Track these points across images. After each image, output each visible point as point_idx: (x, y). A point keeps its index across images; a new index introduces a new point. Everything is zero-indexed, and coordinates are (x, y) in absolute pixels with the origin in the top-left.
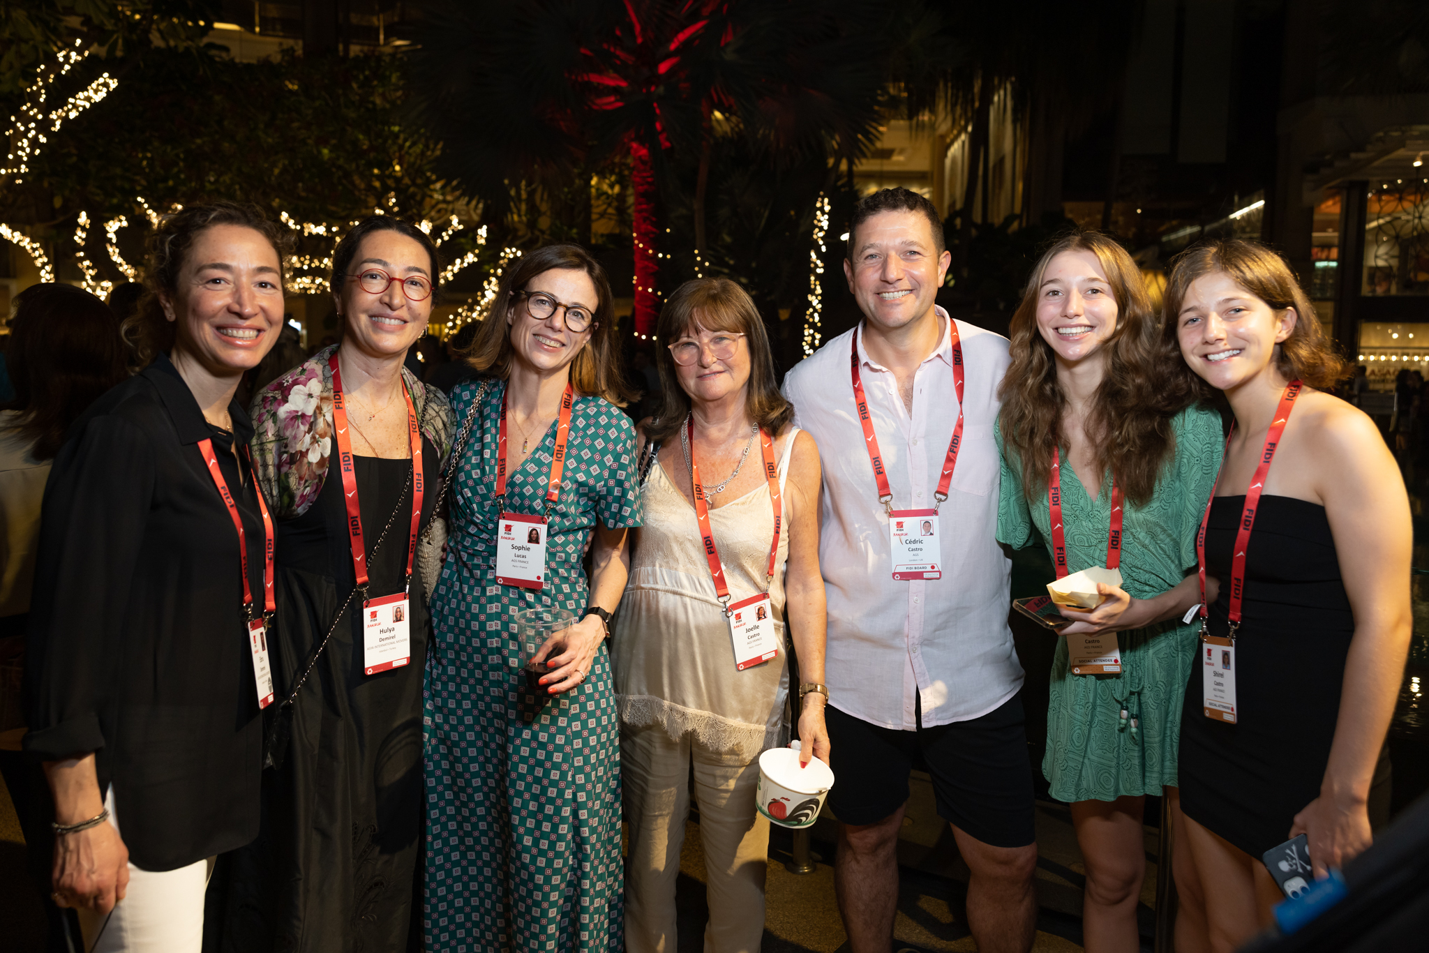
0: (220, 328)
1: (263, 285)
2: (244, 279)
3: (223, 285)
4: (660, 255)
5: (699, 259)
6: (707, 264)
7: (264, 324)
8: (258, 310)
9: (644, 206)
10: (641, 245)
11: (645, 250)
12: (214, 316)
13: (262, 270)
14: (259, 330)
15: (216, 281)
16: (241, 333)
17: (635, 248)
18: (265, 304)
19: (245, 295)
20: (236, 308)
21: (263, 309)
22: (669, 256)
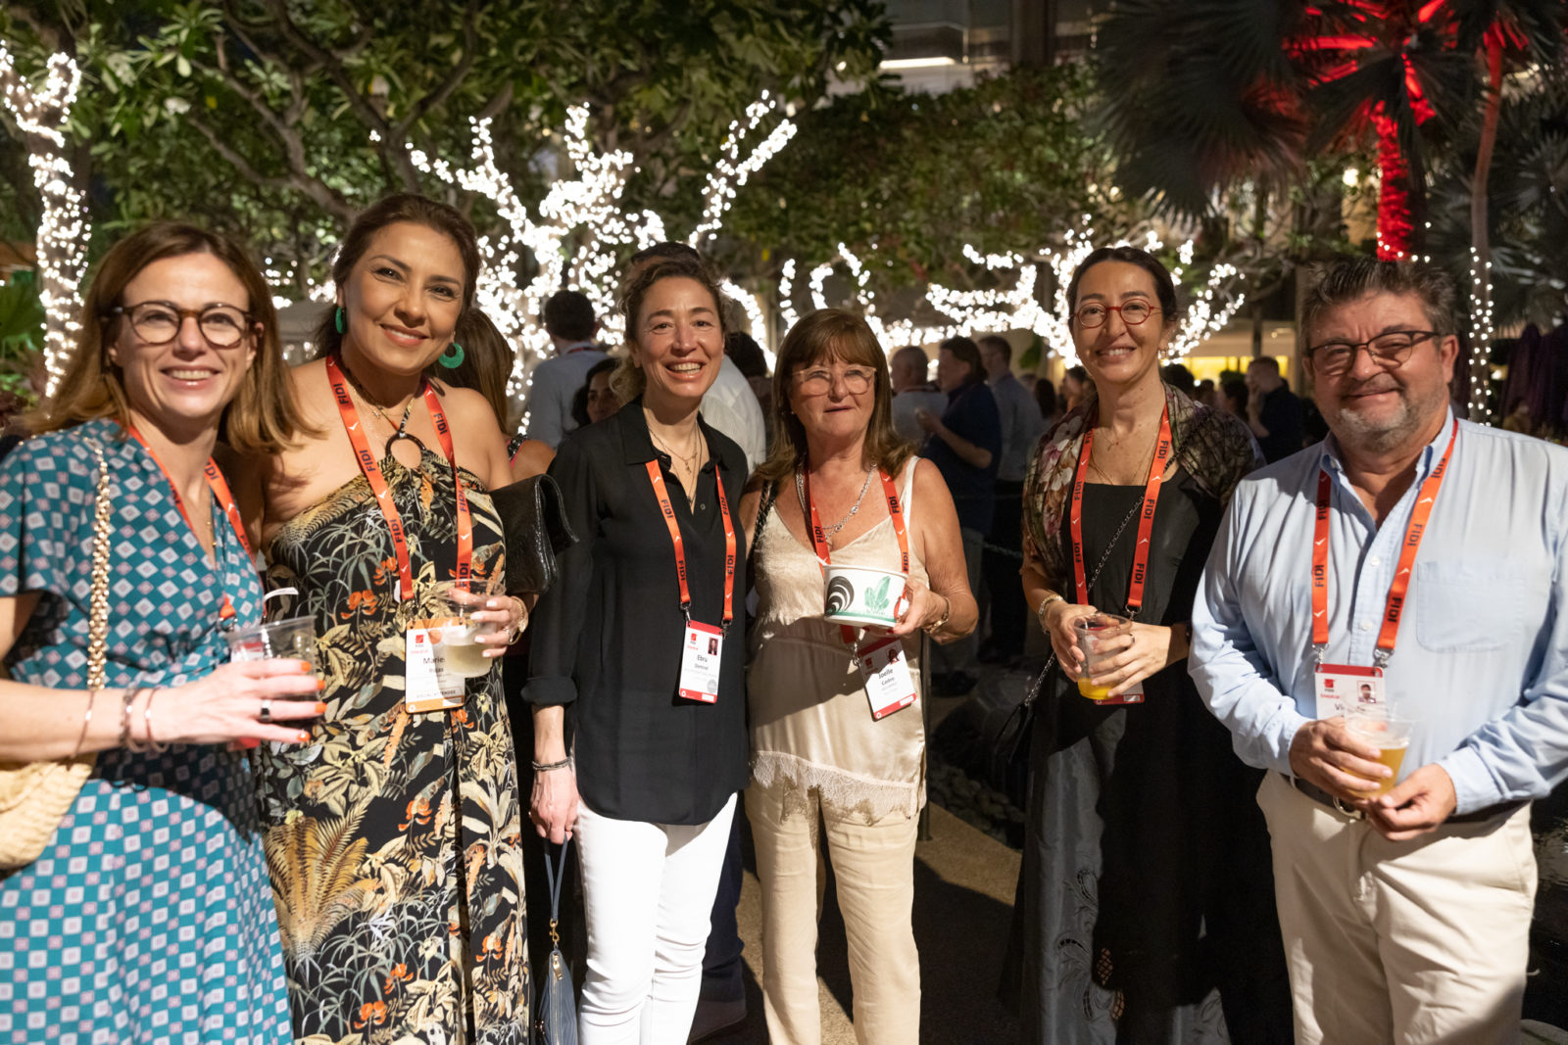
0: (669, 366)
1: (700, 324)
2: (684, 321)
3: (667, 329)
4: (1415, 258)
5: (1476, 259)
6: (1489, 265)
7: (704, 358)
8: (695, 345)
9: (1393, 197)
10: (1387, 248)
11: (1392, 253)
12: (663, 355)
13: (696, 311)
14: (702, 364)
15: (662, 326)
16: (684, 367)
17: (1379, 251)
18: (703, 341)
19: (684, 334)
20: (677, 345)
21: (701, 345)
22: (1427, 259)
